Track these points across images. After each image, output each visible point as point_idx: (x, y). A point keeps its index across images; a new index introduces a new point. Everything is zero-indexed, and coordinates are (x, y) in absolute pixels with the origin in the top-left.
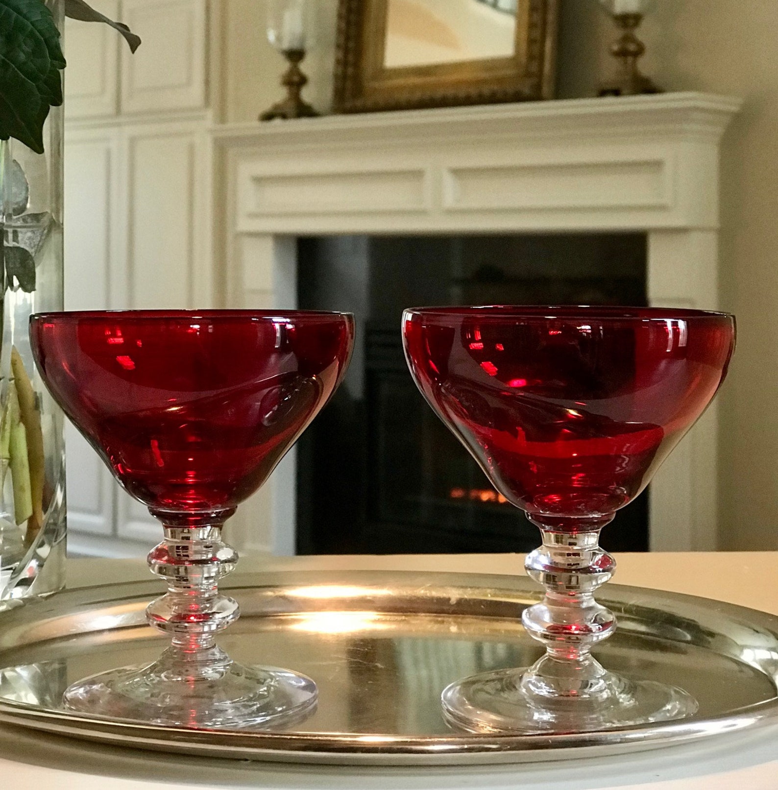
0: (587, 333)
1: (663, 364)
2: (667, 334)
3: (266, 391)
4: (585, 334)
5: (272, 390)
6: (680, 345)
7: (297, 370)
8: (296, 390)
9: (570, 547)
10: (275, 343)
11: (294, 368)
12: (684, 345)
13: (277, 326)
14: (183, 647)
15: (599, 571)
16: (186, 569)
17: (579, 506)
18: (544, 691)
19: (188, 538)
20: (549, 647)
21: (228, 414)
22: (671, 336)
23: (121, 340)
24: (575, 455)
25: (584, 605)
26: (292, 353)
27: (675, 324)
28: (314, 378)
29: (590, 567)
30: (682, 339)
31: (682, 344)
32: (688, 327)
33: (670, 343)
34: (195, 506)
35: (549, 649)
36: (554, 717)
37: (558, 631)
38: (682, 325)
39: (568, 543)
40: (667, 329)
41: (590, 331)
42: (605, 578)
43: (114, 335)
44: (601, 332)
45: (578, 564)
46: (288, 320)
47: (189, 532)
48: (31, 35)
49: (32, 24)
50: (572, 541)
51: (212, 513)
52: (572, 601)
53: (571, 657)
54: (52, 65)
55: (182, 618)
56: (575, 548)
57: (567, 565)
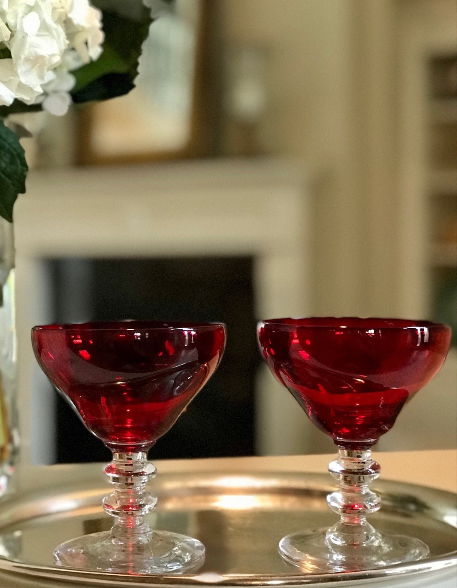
0: (372, 336)
1: (415, 353)
2: (418, 335)
3: (178, 373)
4: (371, 336)
5: (182, 372)
6: (425, 341)
7: (198, 360)
8: (195, 372)
9: (358, 458)
10: (184, 343)
11: (196, 358)
12: (427, 341)
13: (186, 333)
14: (124, 524)
15: (373, 473)
16: (132, 479)
17: (361, 435)
18: (339, 542)
19: (131, 459)
20: (342, 516)
21: (155, 386)
22: (420, 336)
23: (80, 341)
24: (358, 405)
25: (364, 493)
26: (195, 349)
27: (422, 330)
28: (206, 365)
29: (368, 470)
30: (426, 337)
31: (426, 341)
32: (429, 331)
33: (419, 340)
34: (132, 440)
35: (342, 518)
36: (344, 558)
37: (348, 508)
38: (426, 330)
39: (356, 456)
40: (418, 333)
41: (374, 335)
42: (377, 476)
43: (76, 338)
44: (380, 335)
45: (364, 469)
46: (192, 329)
47: (132, 455)
48: (9, 151)
49: (9, 144)
50: (358, 455)
51: (143, 445)
52: (357, 489)
53: (356, 522)
54: (22, 170)
55: (125, 507)
56: (360, 459)
57: (357, 470)
